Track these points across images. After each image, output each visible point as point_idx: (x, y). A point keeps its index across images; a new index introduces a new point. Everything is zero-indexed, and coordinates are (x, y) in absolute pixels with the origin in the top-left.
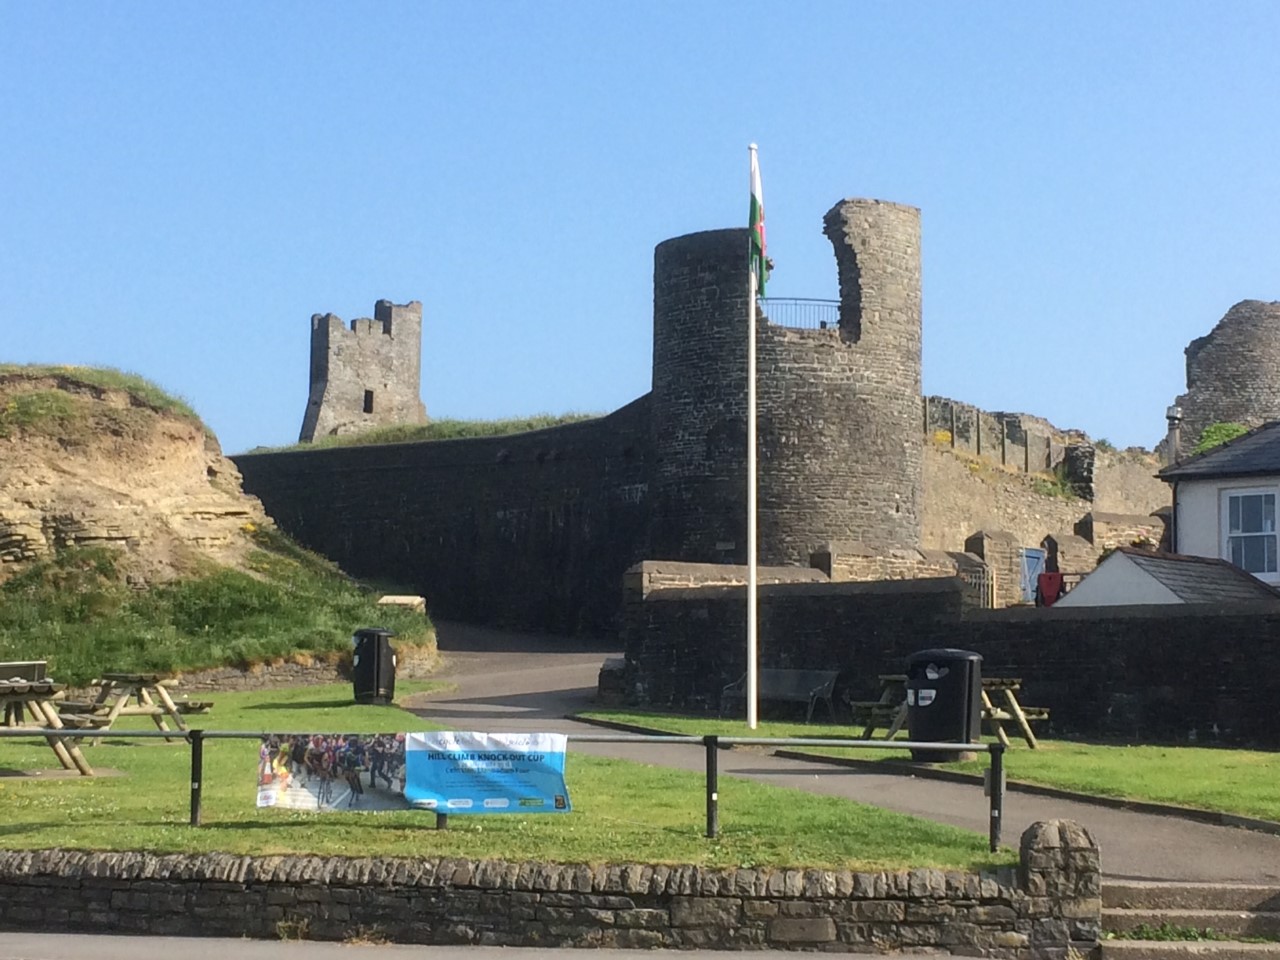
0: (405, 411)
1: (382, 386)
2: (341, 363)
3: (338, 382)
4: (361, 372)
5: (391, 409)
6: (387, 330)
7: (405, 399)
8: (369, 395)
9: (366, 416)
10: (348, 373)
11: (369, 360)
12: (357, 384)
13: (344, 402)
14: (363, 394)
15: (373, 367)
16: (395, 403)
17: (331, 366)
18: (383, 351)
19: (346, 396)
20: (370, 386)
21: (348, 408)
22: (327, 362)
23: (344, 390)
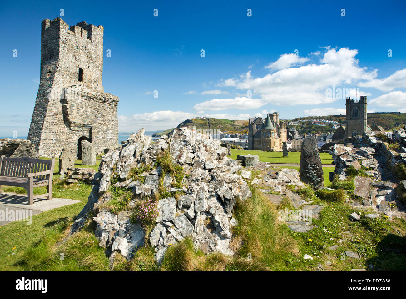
0: (97, 83)
1: (87, 67)
2: (66, 49)
3: (65, 60)
4: (77, 57)
5: (91, 81)
6: (89, 37)
7: (98, 76)
8: (81, 71)
9: (80, 83)
10: (71, 57)
11: (81, 51)
12: (75, 63)
13: (68, 73)
14: (78, 69)
15: (83, 55)
16: (93, 78)
17: (61, 49)
18: (88, 48)
19: (69, 69)
20: (82, 66)
21: (70, 77)
22: (59, 47)
23: (68, 66)
